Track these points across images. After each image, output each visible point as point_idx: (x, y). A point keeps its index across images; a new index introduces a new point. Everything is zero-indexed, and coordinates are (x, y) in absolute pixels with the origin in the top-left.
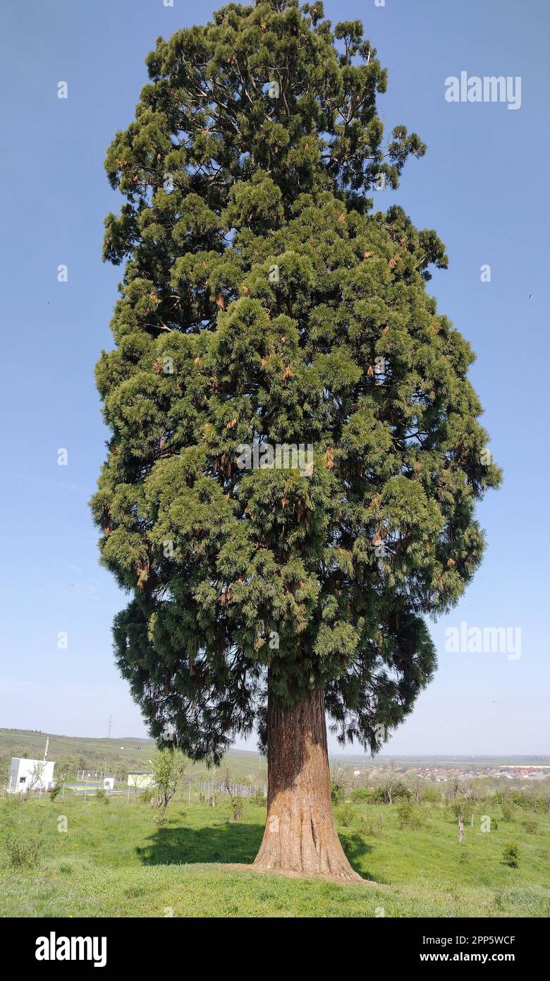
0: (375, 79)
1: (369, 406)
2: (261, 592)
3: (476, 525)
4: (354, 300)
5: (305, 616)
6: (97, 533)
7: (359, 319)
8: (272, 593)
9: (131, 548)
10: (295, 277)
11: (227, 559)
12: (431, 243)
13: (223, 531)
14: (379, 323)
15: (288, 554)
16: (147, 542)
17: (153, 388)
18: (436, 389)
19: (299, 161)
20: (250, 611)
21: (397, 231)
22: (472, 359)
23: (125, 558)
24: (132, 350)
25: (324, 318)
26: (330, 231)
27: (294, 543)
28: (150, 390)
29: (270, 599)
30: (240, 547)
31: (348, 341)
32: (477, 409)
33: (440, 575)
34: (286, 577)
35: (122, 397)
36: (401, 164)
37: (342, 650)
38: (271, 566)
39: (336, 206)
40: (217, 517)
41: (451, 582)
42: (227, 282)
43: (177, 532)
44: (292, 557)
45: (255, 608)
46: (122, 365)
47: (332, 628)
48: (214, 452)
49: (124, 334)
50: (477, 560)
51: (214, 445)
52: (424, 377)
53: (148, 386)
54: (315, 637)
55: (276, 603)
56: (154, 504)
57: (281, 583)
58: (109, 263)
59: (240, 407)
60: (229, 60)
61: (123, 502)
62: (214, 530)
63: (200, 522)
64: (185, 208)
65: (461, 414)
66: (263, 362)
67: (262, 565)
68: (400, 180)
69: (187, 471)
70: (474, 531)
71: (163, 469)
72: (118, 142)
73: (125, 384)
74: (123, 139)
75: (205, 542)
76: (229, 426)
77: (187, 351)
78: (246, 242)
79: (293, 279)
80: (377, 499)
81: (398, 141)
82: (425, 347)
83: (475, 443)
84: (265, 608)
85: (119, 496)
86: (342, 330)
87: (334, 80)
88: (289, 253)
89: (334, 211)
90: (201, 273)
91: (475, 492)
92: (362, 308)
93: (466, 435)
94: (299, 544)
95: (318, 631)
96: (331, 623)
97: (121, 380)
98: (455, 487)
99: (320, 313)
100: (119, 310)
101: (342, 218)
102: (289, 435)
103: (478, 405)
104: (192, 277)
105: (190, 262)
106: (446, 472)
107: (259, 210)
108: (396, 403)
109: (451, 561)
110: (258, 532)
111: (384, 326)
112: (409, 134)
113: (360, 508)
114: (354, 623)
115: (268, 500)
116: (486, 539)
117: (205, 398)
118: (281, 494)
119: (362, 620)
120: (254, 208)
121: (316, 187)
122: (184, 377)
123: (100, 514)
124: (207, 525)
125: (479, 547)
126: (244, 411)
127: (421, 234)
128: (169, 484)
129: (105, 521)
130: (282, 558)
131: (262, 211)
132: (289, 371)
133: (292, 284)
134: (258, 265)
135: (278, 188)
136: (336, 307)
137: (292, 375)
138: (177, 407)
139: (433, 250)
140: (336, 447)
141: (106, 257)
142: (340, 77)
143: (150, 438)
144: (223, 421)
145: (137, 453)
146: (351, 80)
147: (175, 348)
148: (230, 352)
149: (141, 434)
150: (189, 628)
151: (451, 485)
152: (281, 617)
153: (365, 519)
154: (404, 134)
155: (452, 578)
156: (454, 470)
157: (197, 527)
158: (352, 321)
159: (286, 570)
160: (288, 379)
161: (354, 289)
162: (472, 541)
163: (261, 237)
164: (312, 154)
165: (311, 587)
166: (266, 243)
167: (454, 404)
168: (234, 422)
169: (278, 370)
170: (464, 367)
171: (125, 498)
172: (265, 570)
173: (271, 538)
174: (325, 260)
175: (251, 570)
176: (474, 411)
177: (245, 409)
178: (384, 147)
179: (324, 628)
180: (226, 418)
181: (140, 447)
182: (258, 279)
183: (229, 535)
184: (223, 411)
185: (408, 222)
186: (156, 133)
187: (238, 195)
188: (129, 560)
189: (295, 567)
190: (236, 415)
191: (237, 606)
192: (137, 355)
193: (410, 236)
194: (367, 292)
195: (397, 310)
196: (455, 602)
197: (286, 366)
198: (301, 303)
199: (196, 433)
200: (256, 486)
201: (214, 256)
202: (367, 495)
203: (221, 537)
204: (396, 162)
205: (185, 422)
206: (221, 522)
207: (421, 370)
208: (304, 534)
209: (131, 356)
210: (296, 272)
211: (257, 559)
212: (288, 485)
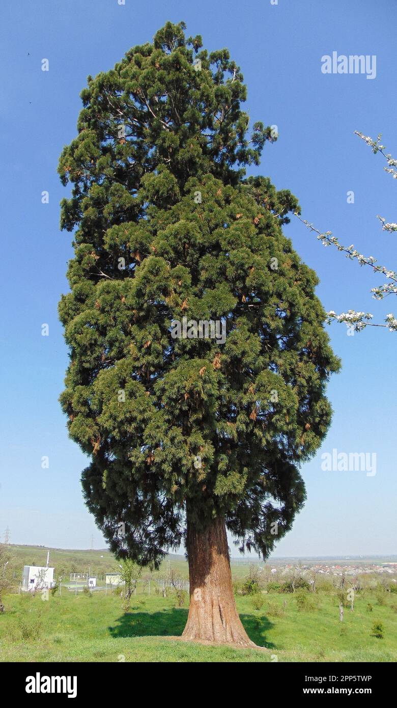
0: (238, 93)
1: (244, 324)
2: (174, 455)
3: (325, 399)
4: (230, 251)
5: (204, 470)
6: (65, 418)
7: (232, 264)
8: (181, 455)
9: (87, 429)
10: (187, 238)
11: (150, 435)
12: (287, 199)
13: (145, 417)
14: (246, 266)
15: (191, 428)
16: (97, 424)
17: (95, 321)
18: (291, 308)
19: (187, 156)
20: (167, 467)
21: (262, 195)
22: (316, 283)
23: (84, 436)
24: (80, 294)
25: (209, 264)
26: (211, 203)
27: (194, 421)
28: (93, 322)
29: (180, 460)
30: (158, 427)
31: (226, 279)
32: (322, 316)
33: (301, 435)
34: (191, 444)
35: (75, 328)
36: (261, 148)
37: (233, 491)
38: (181, 438)
39: (215, 184)
40: (141, 408)
41: (309, 439)
42: (141, 243)
43: (115, 419)
44: (193, 430)
45: (170, 465)
46: (74, 305)
47: (226, 476)
48: (137, 364)
49: (75, 283)
50: (327, 424)
51: (137, 359)
52: (282, 300)
53: (91, 320)
54: (214, 484)
55: (184, 462)
56: (99, 400)
57: (187, 448)
58: (65, 231)
59: (153, 333)
60: (135, 91)
61: (80, 398)
62: (139, 417)
63: (130, 412)
64: (112, 193)
65: (311, 323)
66: (167, 300)
67: (174, 438)
68: (260, 159)
69: (120, 378)
70: (324, 403)
71: (105, 376)
72: (65, 153)
73: (77, 319)
74: (69, 151)
75: (134, 425)
76: (146, 346)
77: (116, 294)
78: (153, 215)
79: (185, 240)
80: (252, 387)
81: (257, 132)
82: (282, 279)
83: (320, 343)
84: (177, 465)
85: (77, 394)
86: (222, 272)
87: (208, 98)
88: (182, 221)
89: (214, 187)
90: (124, 239)
91: (323, 376)
92: (235, 256)
93: (313, 338)
94: (198, 422)
95: (216, 479)
96: (225, 473)
97: (75, 315)
98: (307, 375)
99: (207, 261)
100: (71, 267)
101: (219, 192)
102: (187, 349)
103: (323, 314)
104: (118, 241)
105: (116, 232)
106: (301, 364)
107: (160, 193)
108: (264, 319)
109: (308, 425)
110: (170, 417)
111: (251, 267)
112: (265, 128)
113: (241, 394)
114: (241, 472)
115: (175, 396)
116: (333, 408)
117: (130, 326)
118: (183, 391)
119: (245, 469)
120: (158, 192)
121: (200, 172)
122: (115, 312)
123: (66, 406)
124: (135, 414)
125: (328, 414)
126: (155, 335)
127: (280, 193)
128: (109, 387)
129: (69, 410)
130: (187, 432)
131: (163, 193)
132: (185, 305)
133: (184, 243)
134: (161, 231)
135: (173, 176)
136: (217, 256)
137: (188, 307)
138: (111, 334)
139: (289, 203)
140: (222, 353)
141: (63, 227)
142: (212, 96)
143: (95, 355)
144: (142, 342)
145: (87, 365)
146: (222, 96)
147: (108, 292)
148: (144, 295)
149: (89, 353)
150: (128, 479)
151: (304, 373)
152: (188, 470)
153: (245, 402)
154: (261, 127)
155: (310, 436)
156: (306, 362)
157: (128, 415)
158: (228, 265)
159: (190, 439)
160: (185, 310)
161: (229, 243)
162: (322, 410)
163: (163, 210)
164: (195, 151)
165: (208, 449)
166: (167, 214)
167: (305, 316)
168: (149, 343)
169: (177, 305)
170: (311, 288)
171: (82, 395)
172: (176, 441)
173: (179, 419)
174: (209, 222)
176: (321, 318)
177: (156, 333)
178: (248, 137)
179: (220, 477)
180: (144, 341)
181: (88, 362)
182: (162, 242)
183: (150, 419)
184: (141, 336)
185: (269, 187)
186: (89, 146)
187: (146, 183)
188: (87, 438)
189: (196, 438)
190: (150, 337)
191: (159, 465)
192: (83, 297)
193: (271, 196)
194: (238, 244)
195: (260, 254)
196: (314, 453)
197: (183, 301)
198: (192, 255)
199: (125, 351)
200: (166, 387)
201: (132, 226)
202: (245, 386)
203: (144, 421)
204: (257, 146)
205: (117, 344)
206: (144, 411)
207: (279, 296)
208: (201, 416)
209: (80, 298)
210: (187, 236)
211: (170, 433)
212: (188, 385)
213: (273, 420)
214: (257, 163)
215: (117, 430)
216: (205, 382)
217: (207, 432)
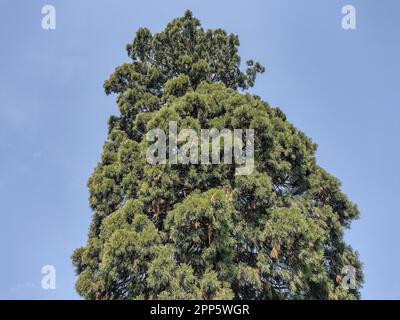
7: (237, 116)
13: (150, 252)
15: (203, 268)
17: (114, 173)
18: (295, 153)
19: (198, 67)
26: (217, 91)
27: (207, 259)
33: (333, 289)
36: (254, 78)
38: (190, 277)
41: (343, 294)
44: (207, 270)
51: (147, 194)
52: (285, 148)
61: (91, 251)
62: (144, 251)
63: (133, 245)
67: (183, 277)
68: (254, 83)
75: (136, 262)
76: (156, 179)
78: (172, 100)
79: (195, 103)
81: (249, 67)
94: (211, 259)
107: (177, 86)
108: (270, 161)
109: (339, 278)
110: (179, 251)
112: (255, 63)
115: (184, 224)
118: (193, 218)
124: (138, 247)
130: (199, 270)
131: (179, 86)
133: (194, 105)
138: (126, 179)
144: (152, 177)
145: (101, 213)
153: (262, 238)
157: (130, 249)
158: (233, 119)
163: (179, 97)
168: (159, 176)
175: (175, 283)
180: (155, 175)
183: (156, 254)
190: (161, 173)
194: (240, 104)
202: (261, 221)
203: (149, 256)
204: (251, 76)
206: (148, 245)
207: (282, 144)
208: (215, 251)
211: (179, 272)
212: (198, 211)
213: (300, 256)
214: (252, 85)
215: (115, 269)
216: (216, 207)
217: (223, 272)
